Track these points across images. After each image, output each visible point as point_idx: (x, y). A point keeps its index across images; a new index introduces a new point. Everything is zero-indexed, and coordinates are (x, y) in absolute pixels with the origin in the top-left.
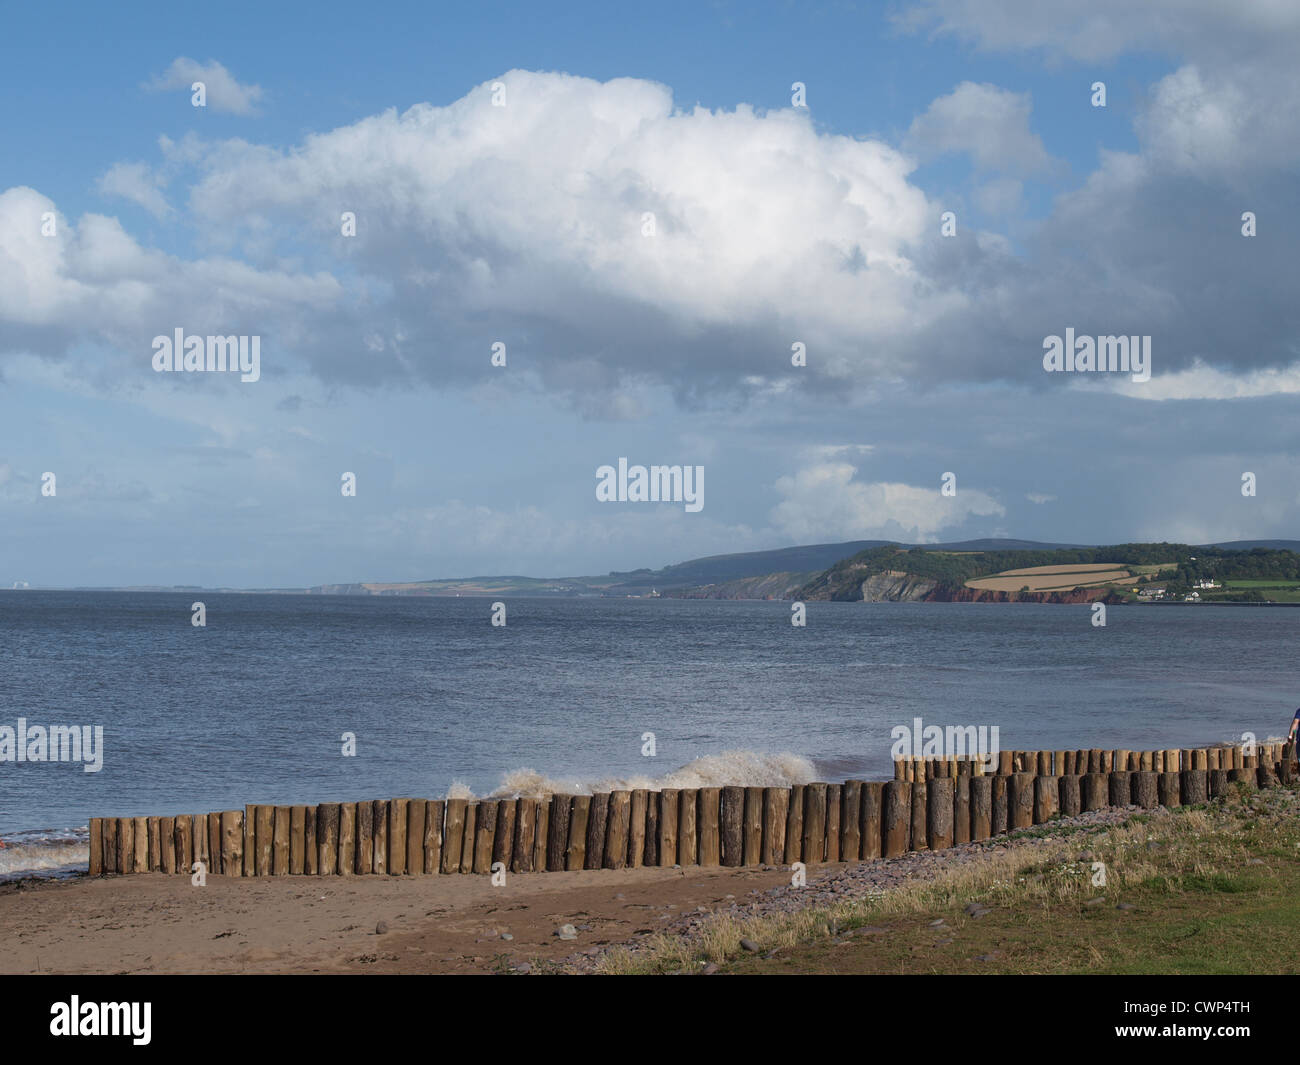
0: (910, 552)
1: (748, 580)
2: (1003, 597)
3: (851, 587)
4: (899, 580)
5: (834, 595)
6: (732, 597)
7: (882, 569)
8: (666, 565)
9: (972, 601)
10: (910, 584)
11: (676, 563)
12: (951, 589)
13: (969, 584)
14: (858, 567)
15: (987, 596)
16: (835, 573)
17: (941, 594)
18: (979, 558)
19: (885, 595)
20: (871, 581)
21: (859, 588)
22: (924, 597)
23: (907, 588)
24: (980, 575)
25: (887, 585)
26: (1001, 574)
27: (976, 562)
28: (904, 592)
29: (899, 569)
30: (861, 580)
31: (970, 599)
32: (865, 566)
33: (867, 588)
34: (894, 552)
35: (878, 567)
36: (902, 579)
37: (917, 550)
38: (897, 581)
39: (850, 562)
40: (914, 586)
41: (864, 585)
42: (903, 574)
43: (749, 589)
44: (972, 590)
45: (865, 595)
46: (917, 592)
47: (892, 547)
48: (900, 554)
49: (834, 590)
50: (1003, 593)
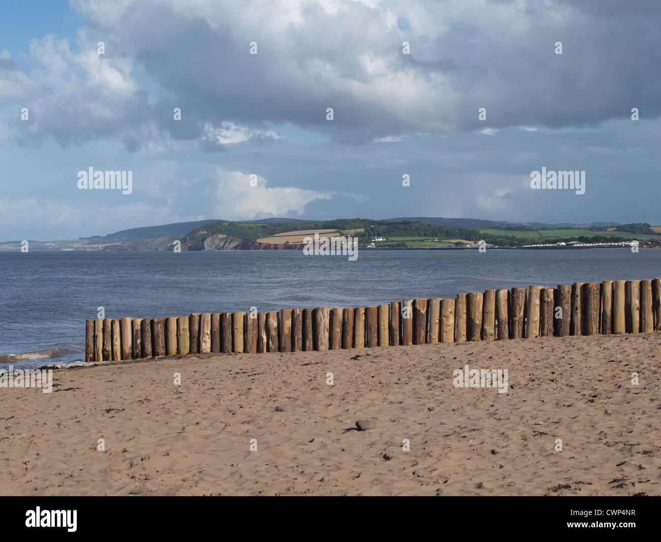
0: (229, 225)
1: (148, 240)
2: (276, 247)
3: (199, 243)
4: (223, 239)
5: (190, 247)
6: (140, 249)
7: (214, 233)
8: (108, 234)
9: (260, 249)
10: (229, 241)
11: (113, 233)
12: (250, 243)
13: (259, 241)
14: (202, 233)
15: (268, 247)
16: (190, 236)
17: (245, 246)
18: (264, 227)
19: (216, 247)
20: (209, 240)
21: (203, 243)
22: (236, 248)
23: (227, 244)
24: (265, 236)
25: (217, 242)
26: (275, 235)
27: (262, 229)
28: (226, 245)
29: (223, 233)
30: (204, 239)
31: (259, 249)
32: (206, 232)
33: (206, 244)
34: (221, 225)
35: (212, 233)
36: (224, 238)
37: (231, 224)
38: (222, 239)
39: (199, 230)
40: (231, 242)
41: (205, 242)
42: (225, 236)
43: (149, 245)
44: (260, 244)
45: (206, 247)
46: (233, 245)
47: (220, 222)
48: (224, 226)
49: (190, 245)
50: (276, 245)
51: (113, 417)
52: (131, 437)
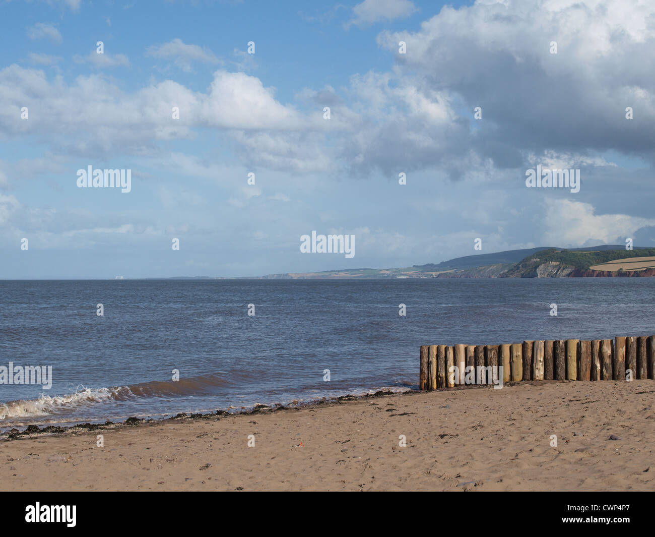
0: (561, 252)
1: (481, 268)
2: (609, 274)
3: (531, 271)
4: (556, 266)
5: (522, 275)
6: (473, 277)
7: (547, 260)
8: (441, 261)
9: (593, 276)
10: (561, 268)
11: (447, 261)
12: (582, 270)
13: (592, 268)
14: (535, 260)
15: (601, 274)
16: (523, 263)
17: (578, 273)
18: (597, 254)
19: (548, 274)
20: (542, 267)
21: (535, 271)
22: (569, 275)
23: (560, 271)
24: (598, 263)
25: (550, 269)
26: (609, 262)
27: (595, 256)
28: (559, 273)
29: (556, 261)
30: (536, 267)
31: (592, 276)
32: (539, 260)
33: (538, 271)
34: (553, 252)
35: (545, 260)
36: (557, 266)
37: (564, 251)
38: (554, 267)
39: (531, 258)
40: (564, 269)
41: (537, 269)
42: (558, 263)
43: (482, 273)
44: (593, 271)
45: (538, 274)
46: (566, 272)
47: (553, 250)
48: (556, 253)
49: (522, 272)
50: (609, 272)
51: (447, 442)
52: (465, 462)
